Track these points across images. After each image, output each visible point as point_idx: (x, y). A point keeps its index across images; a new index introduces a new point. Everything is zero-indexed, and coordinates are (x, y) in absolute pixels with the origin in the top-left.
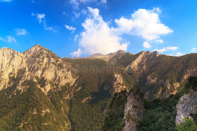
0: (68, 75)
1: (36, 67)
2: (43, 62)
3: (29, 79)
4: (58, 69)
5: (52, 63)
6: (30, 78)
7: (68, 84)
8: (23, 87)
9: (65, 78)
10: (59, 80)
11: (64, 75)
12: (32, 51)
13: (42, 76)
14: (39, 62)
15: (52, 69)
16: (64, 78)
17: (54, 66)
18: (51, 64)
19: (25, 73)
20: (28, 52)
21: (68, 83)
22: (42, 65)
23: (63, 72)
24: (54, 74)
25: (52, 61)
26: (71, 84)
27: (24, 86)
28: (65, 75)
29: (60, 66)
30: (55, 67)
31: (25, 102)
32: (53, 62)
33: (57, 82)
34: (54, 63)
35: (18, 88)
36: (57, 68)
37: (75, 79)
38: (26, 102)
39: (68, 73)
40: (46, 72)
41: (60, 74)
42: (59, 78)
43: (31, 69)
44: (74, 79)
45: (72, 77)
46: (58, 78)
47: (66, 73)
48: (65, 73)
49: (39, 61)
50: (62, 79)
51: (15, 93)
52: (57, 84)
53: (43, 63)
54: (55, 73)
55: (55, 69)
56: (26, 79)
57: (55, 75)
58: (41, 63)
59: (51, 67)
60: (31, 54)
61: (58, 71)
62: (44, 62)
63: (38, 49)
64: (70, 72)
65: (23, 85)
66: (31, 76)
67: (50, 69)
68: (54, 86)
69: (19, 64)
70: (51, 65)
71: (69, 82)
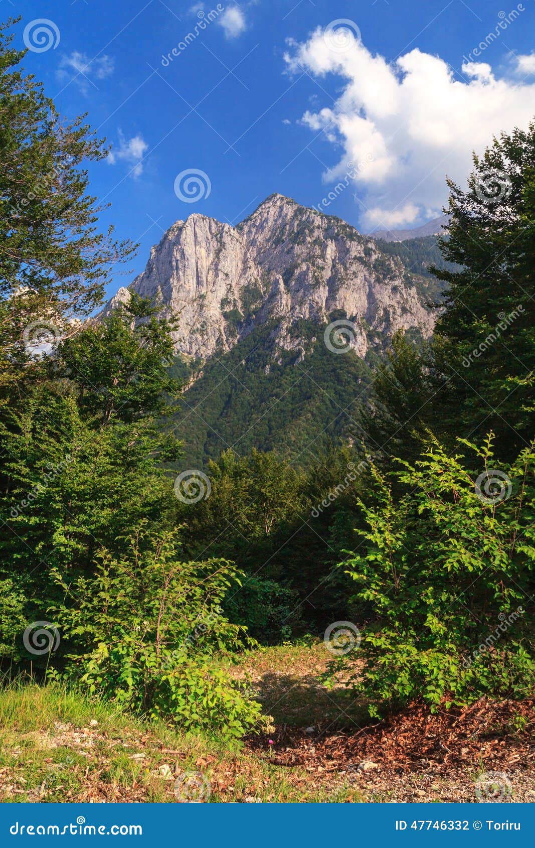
0: (409, 299)
1: (310, 275)
2: (323, 256)
3: (307, 316)
4: (378, 280)
5: (355, 258)
6: (307, 311)
7: (415, 332)
8: (297, 342)
9: (404, 311)
10: (386, 318)
11: (399, 302)
12: (267, 220)
13: (333, 307)
14: (311, 258)
15: (358, 281)
16: (399, 311)
17: (363, 272)
18: (351, 264)
19: (278, 297)
20: (254, 225)
21: (412, 327)
22: (323, 268)
23: (395, 289)
24: (365, 297)
25: (353, 253)
26: (424, 330)
27: (297, 337)
28: (402, 302)
29: (382, 272)
30: (366, 273)
31: (331, 384)
32: (358, 255)
33: (381, 324)
34: (359, 259)
35: (281, 344)
36: (374, 276)
37: (432, 315)
38: (334, 383)
39: (410, 294)
40: (342, 293)
41: (385, 297)
42: (385, 310)
43: (293, 283)
44: (429, 313)
45: (422, 309)
46: (382, 313)
47: (403, 292)
48: (401, 293)
49: (314, 256)
50: (396, 316)
51: (277, 359)
52: (382, 333)
53: (324, 261)
54: (371, 296)
55: (369, 282)
56: (297, 317)
57: (369, 303)
58: (320, 261)
59: (354, 273)
60: (266, 230)
61: (378, 286)
62: (328, 257)
63: (289, 211)
64: (413, 291)
65: (295, 335)
66: (311, 307)
67: (352, 282)
68: (377, 341)
69: (239, 271)
70: (354, 268)
71: (416, 324)
